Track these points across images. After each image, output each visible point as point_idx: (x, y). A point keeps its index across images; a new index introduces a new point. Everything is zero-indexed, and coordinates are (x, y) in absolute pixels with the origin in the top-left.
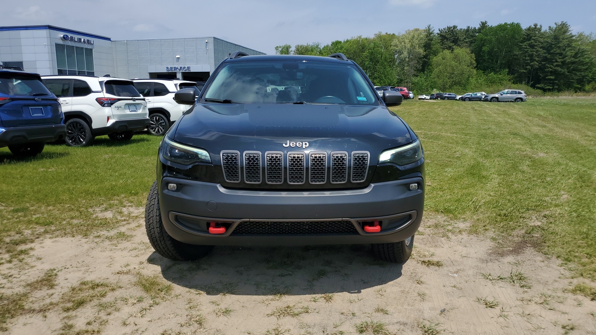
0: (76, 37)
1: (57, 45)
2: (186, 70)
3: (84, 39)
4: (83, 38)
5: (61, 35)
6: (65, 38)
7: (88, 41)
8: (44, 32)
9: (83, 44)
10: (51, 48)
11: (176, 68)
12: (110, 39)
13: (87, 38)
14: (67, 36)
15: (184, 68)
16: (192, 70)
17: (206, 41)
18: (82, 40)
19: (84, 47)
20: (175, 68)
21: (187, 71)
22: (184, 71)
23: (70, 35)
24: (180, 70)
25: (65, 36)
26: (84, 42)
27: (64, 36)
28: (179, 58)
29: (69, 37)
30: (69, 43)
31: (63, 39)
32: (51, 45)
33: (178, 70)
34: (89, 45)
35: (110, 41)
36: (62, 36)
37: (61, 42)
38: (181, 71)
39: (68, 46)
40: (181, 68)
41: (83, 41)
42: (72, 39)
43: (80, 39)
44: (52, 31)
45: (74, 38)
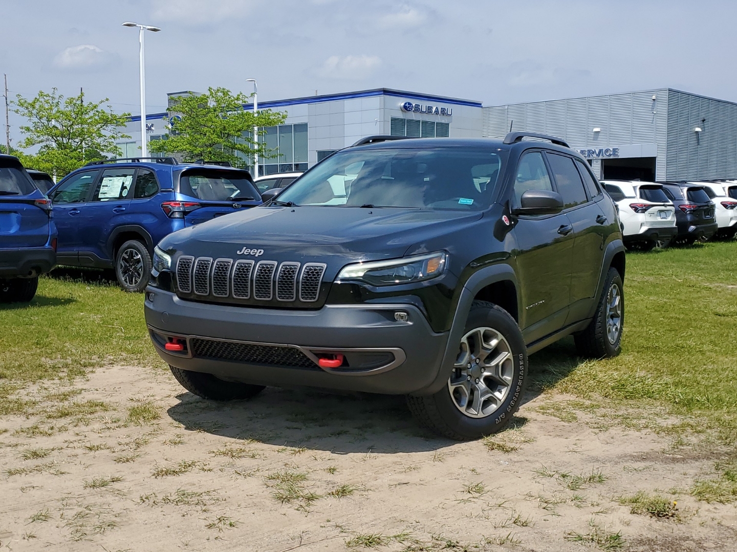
0: (424, 104)
1: (394, 120)
2: (610, 155)
3: (437, 108)
4: (435, 106)
5: (401, 102)
6: (406, 108)
7: (443, 110)
8: (376, 101)
9: (435, 116)
10: (384, 125)
11: (591, 152)
12: (481, 104)
13: (441, 105)
14: (409, 104)
15: (607, 151)
16: (622, 155)
17: (654, 97)
18: (434, 110)
19: (436, 121)
20: (589, 151)
21: (612, 157)
22: (605, 157)
23: (414, 102)
24: (598, 155)
25: (407, 105)
26: (437, 112)
28: (599, 132)
29: (414, 105)
30: (412, 116)
31: (404, 109)
32: (384, 121)
33: (595, 155)
34: (444, 117)
35: (480, 108)
36: (403, 104)
37: (400, 115)
38: (601, 157)
39: (410, 121)
40: (600, 151)
41: (435, 112)
42: (417, 109)
43: (430, 108)
44: (387, 97)
45: (420, 108)
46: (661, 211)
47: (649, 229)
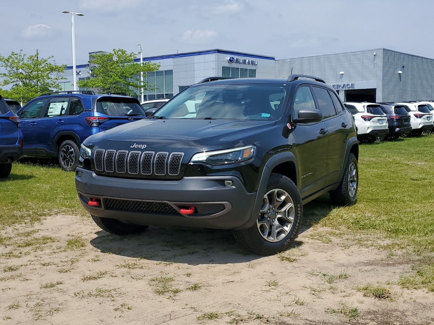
0: (241, 58)
1: (223, 68)
2: (350, 87)
3: (249, 61)
4: (248, 59)
5: (228, 57)
6: (231, 61)
7: (252, 62)
8: (213, 56)
9: (248, 65)
10: (218, 70)
11: (339, 86)
12: (274, 58)
13: (251, 59)
15: (348, 85)
16: (357, 87)
17: (375, 54)
18: (247, 62)
19: (249, 68)
20: (337, 85)
21: (350, 89)
22: (347, 89)
23: (235, 57)
24: (343, 88)
26: (249, 63)
27: (230, 58)
28: (343, 74)
29: (235, 59)
30: (234, 65)
31: (229, 61)
32: (218, 68)
33: (341, 88)
34: (253, 66)
35: (274, 61)
36: (229, 59)
37: (227, 65)
38: (344, 89)
39: (233, 68)
40: (344, 85)
42: (237, 61)
43: (245, 61)
44: (220, 54)
45: (239, 60)
46: (379, 120)
47: (373, 131)
